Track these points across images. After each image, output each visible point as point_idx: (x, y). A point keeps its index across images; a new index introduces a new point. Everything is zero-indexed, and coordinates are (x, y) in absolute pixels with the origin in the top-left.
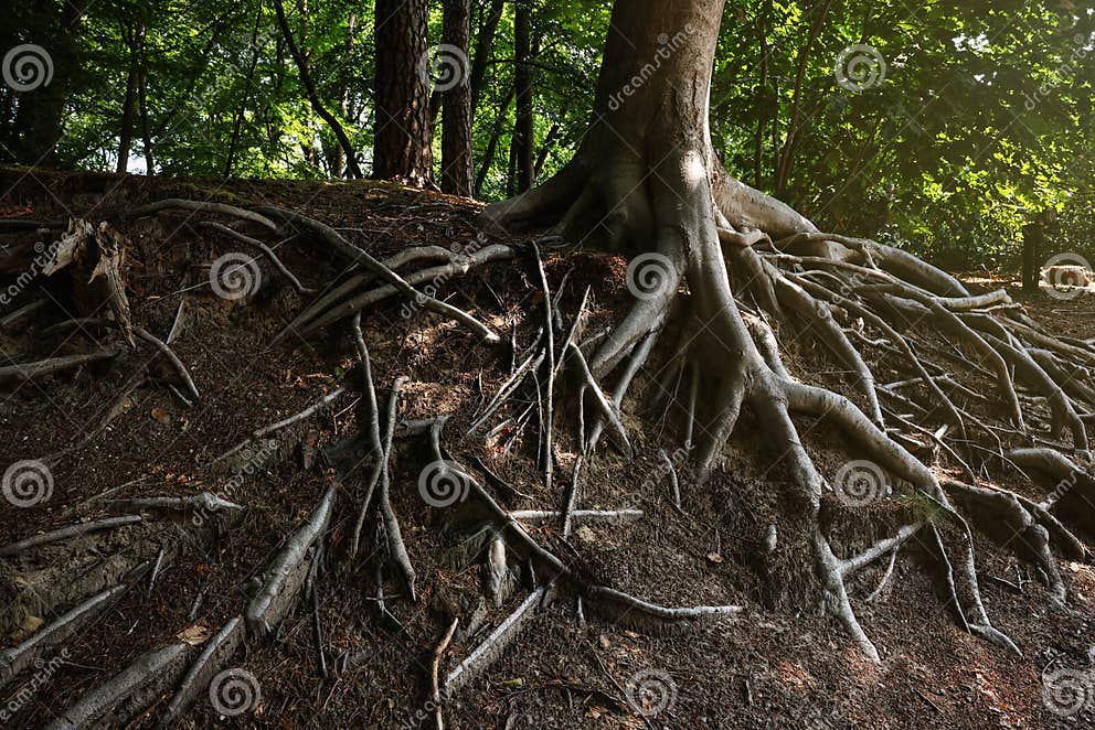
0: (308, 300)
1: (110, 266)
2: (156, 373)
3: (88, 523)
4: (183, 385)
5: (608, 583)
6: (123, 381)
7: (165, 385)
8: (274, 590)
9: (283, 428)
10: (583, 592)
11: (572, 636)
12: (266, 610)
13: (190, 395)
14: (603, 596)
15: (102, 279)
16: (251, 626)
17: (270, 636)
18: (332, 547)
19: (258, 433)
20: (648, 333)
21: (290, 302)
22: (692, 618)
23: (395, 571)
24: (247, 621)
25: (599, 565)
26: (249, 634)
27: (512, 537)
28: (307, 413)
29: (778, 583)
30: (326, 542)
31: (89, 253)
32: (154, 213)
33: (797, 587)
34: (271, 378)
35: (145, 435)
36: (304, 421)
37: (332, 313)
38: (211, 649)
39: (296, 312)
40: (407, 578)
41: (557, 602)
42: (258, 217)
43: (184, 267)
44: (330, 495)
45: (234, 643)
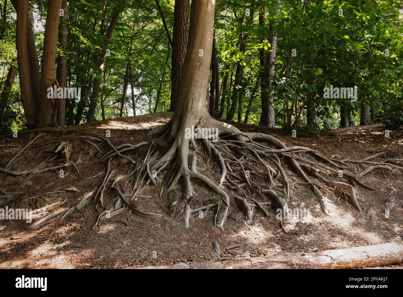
0: (103, 155)
1: (66, 150)
2: (73, 169)
3: (56, 192)
4: (77, 171)
5: (136, 207)
6: (67, 170)
7: (74, 171)
8: (80, 203)
9: (90, 179)
10: (132, 209)
11: (127, 215)
12: (79, 206)
13: (78, 173)
14: (135, 210)
15: (65, 153)
16: (76, 209)
17: (79, 210)
18: (92, 198)
19: (85, 179)
20: (166, 161)
21: (100, 155)
22: (150, 215)
23: (100, 203)
24: (75, 208)
25: (135, 204)
26: (76, 210)
27: (122, 199)
28: (95, 176)
29: (172, 212)
30: (91, 198)
31: (63, 148)
32: (77, 139)
33: (177, 213)
34: (92, 170)
35: (69, 179)
36: (95, 178)
37: (106, 158)
38: (69, 211)
39: (101, 158)
40: (101, 203)
41: (127, 210)
42: (96, 138)
43: (82, 149)
44: (94, 190)
45: (73, 211)
